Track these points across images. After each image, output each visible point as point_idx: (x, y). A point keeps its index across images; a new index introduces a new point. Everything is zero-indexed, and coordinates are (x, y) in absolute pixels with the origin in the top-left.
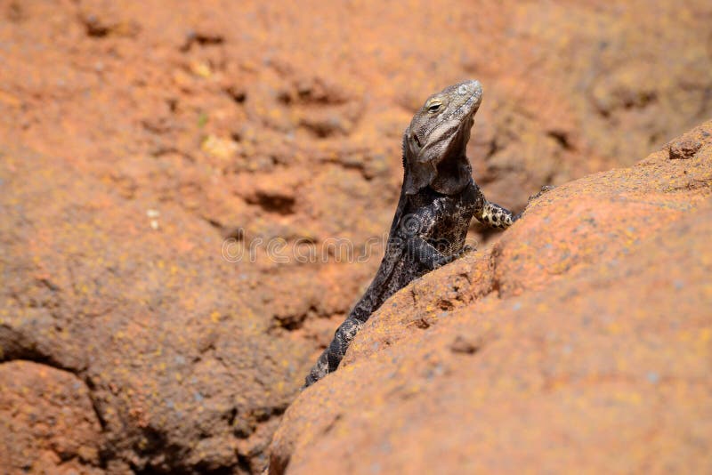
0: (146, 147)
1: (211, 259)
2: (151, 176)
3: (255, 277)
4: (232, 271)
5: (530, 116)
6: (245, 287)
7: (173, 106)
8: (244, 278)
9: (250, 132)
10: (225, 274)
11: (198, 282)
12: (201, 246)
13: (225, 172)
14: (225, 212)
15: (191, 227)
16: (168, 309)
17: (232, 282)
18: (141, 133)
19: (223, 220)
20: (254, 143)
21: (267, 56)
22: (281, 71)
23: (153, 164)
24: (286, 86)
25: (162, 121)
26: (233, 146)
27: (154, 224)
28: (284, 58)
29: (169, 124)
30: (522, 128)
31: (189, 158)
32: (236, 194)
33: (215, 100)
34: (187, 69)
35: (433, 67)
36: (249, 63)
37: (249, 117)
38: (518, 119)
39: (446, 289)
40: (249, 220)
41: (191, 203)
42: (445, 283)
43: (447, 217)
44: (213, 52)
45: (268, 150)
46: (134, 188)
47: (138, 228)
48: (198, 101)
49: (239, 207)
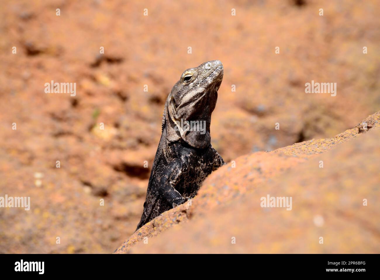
0: (49, 131)
1: (76, 208)
2: (47, 150)
3: (108, 222)
4: (90, 217)
5: (337, 118)
6: (98, 229)
7: (75, 103)
8: (99, 222)
9: (126, 121)
10: (85, 219)
11: (62, 225)
12: (71, 199)
13: (104, 148)
14: (96, 176)
15: (67, 186)
16: (36, 243)
17: (89, 225)
18: (48, 121)
19: (95, 182)
20: (128, 129)
21: (147, 70)
22: (156, 81)
23: (51, 142)
24: (158, 91)
25: (64, 112)
26: (113, 131)
27: (38, 183)
28: (159, 72)
29: (68, 115)
30: (328, 125)
31: (80, 139)
32: (107, 164)
33: (107, 100)
34: (94, 79)
35: (266, 81)
36: (135, 75)
37: (127, 112)
38: (326, 119)
39: (171, 222)
40: (112, 182)
41: (74, 169)
42: (171, 217)
43: (191, 169)
44: (114, 68)
45: (136, 133)
46: (32, 158)
47: (25, 185)
48: (96, 101)
49: (108, 172)
